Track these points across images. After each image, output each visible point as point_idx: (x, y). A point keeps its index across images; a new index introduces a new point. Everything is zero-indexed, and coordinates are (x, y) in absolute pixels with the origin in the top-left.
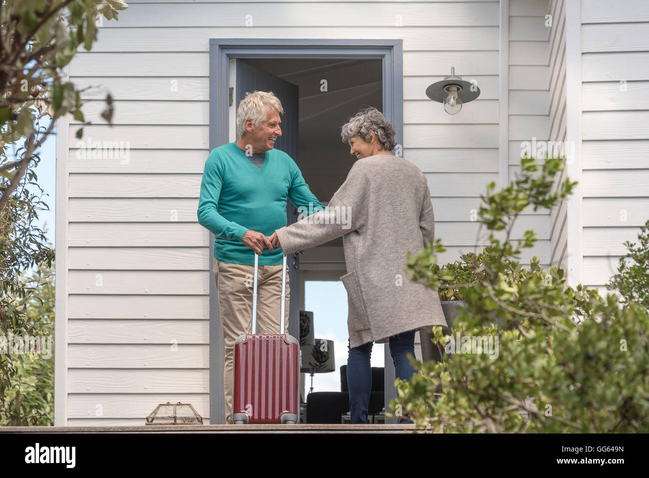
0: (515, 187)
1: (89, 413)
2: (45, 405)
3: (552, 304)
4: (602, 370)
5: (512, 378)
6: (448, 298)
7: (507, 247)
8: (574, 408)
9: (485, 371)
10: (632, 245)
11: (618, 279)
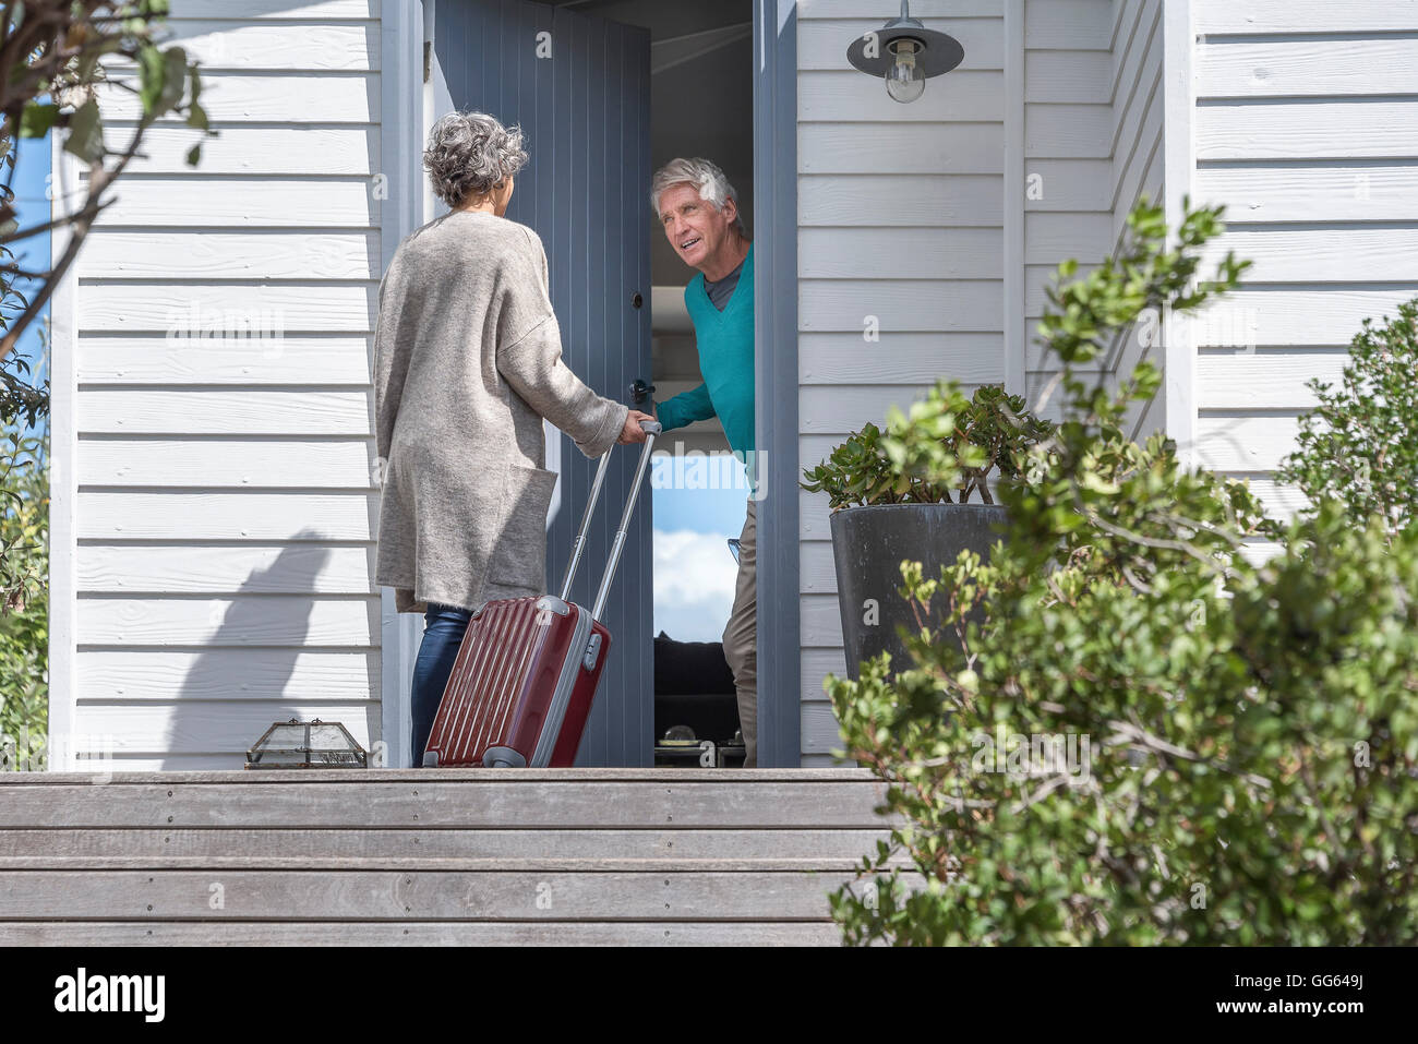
1: (123, 741)
6: (898, 496)
10: (1323, 388)
11: (1299, 462)
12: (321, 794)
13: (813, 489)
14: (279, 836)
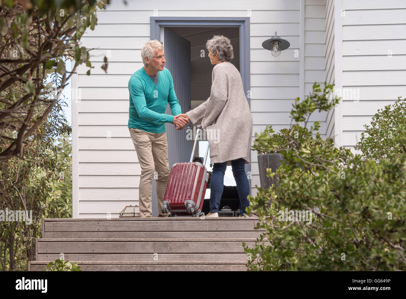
0: (310, 100)
2: (66, 205)
3: (328, 159)
4: (353, 193)
5: (307, 197)
7: (306, 130)
8: (339, 213)
9: (294, 193)
10: (368, 127)
11: (361, 144)
12: (134, 223)
13: (253, 150)
14: (124, 233)
